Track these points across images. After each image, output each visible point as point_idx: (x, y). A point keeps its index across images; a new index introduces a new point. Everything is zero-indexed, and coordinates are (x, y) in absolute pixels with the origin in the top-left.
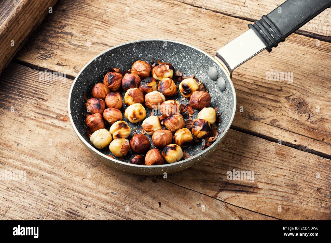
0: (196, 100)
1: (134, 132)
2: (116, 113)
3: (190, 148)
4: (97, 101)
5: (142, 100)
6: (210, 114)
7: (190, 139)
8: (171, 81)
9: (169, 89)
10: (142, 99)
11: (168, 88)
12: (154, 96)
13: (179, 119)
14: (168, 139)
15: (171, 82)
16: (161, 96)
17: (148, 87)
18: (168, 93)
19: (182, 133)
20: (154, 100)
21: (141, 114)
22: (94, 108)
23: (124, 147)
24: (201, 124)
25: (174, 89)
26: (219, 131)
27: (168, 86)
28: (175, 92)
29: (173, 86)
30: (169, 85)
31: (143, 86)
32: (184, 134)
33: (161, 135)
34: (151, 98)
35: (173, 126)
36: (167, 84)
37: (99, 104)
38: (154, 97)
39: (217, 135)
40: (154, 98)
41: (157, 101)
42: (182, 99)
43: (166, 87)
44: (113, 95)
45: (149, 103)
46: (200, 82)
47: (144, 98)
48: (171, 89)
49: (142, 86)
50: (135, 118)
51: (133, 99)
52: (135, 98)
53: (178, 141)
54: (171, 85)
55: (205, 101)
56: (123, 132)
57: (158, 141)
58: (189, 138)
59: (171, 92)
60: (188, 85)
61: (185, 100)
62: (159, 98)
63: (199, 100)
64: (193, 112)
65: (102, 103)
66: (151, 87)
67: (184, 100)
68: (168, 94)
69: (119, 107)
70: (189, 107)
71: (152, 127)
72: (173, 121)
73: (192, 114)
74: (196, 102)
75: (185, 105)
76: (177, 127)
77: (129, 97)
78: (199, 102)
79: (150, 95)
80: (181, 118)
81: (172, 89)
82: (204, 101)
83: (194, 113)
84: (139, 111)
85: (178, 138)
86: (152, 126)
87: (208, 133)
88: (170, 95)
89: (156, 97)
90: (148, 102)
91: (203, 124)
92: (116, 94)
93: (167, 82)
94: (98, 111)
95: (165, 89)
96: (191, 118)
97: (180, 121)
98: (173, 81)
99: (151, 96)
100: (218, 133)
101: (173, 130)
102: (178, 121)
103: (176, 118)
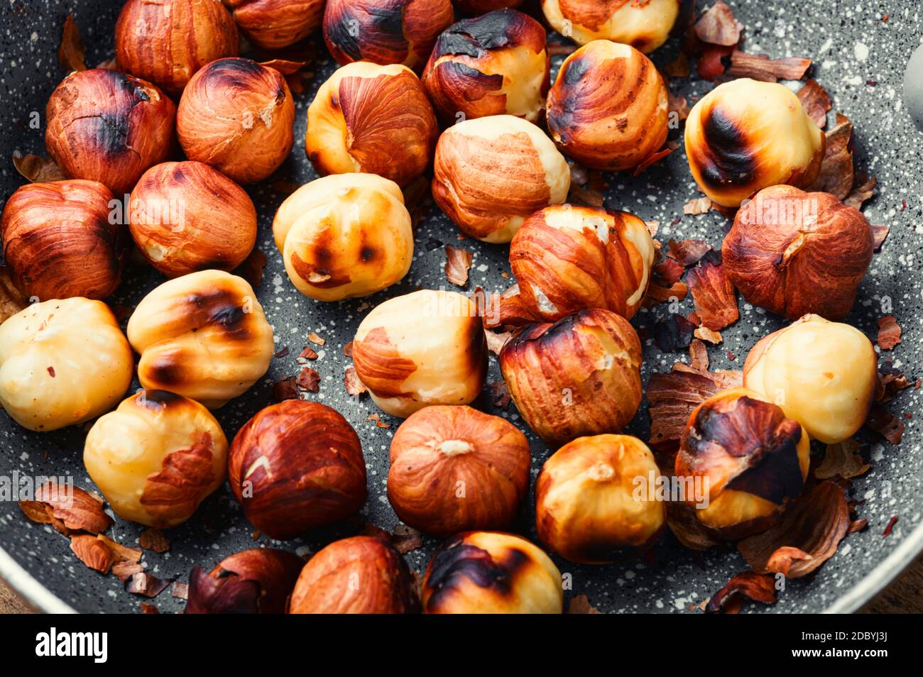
0: (764, 247)
1: (302, 360)
2: (207, 209)
3: (630, 575)
4: (120, 95)
5: (413, 158)
6: (830, 376)
7: (637, 526)
8: (644, 69)
9: (611, 122)
10: (417, 149)
11: (605, 115)
12: (493, 154)
13: (605, 362)
14: (488, 490)
15: (640, 81)
16: (537, 164)
17: (480, 77)
18: (598, 148)
19: (593, 474)
20: (489, 176)
21: (368, 254)
22: (81, 139)
23: (173, 470)
24: (743, 441)
25: (644, 132)
26: (863, 502)
27: (615, 101)
28: (649, 152)
29: (649, 106)
30: (622, 94)
31: (448, 65)
32: (605, 483)
33: (443, 456)
34: (472, 161)
35: (549, 400)
36: (607, 87)
37: (125, 119)
38: (487, 161)
39: (838, 537)
40: (489, 168)
41: (501, 189)
42: (688, 209)
43: (598, 104)
44: (234, 82)
45: (451, 189)
46: (840, 117)
47: (432, 145)
48: (623, 126)
49: (442, 60)
50: (322, 274)
51: (351, 140)
52: (370, 137)
53: (549, 521)
54: (631, 97)
55: (820, 273)
56: (212, 357)
57: (416, 489)
58: (631, 519)
59: (624, 146)
60: (743, 130)
61: (709, 213)
62: (522, 175)
63: (788, 253)
64: (729, 313)
65: (145, 119)
66: (497, 81)
67: (694, 216)
68: (600, 156)
69: (251, 166)
70: (713, 277)
71: (411, 371)
72: (559, 368)
73: (722, 330)
74: (763, 260)
75: (696, 252)
76: (574, 414)
77: (329, 117)
78: (783, 267)
79: (469, 138)
80: (620, 362)
81: (632, 130)
82: (820, 268)
83: (732, 325)
84: (364, 233)
85: (557, 505)
86: (409, 363)
87: (775, 513)
88: (614, 162)
89: (506, 160)
90: (447, 183)
91: (753, 445)
92: (251, 81)
93: (614, 71)
94: (99, 169)
95: (582, 120)
96: (705, 354)
97: (605, 379)
98: (653, 75)
99: (473, 149)
100: (853, 517)
101: (547, 424)
102: (594, 373)
103: (582, 355)
